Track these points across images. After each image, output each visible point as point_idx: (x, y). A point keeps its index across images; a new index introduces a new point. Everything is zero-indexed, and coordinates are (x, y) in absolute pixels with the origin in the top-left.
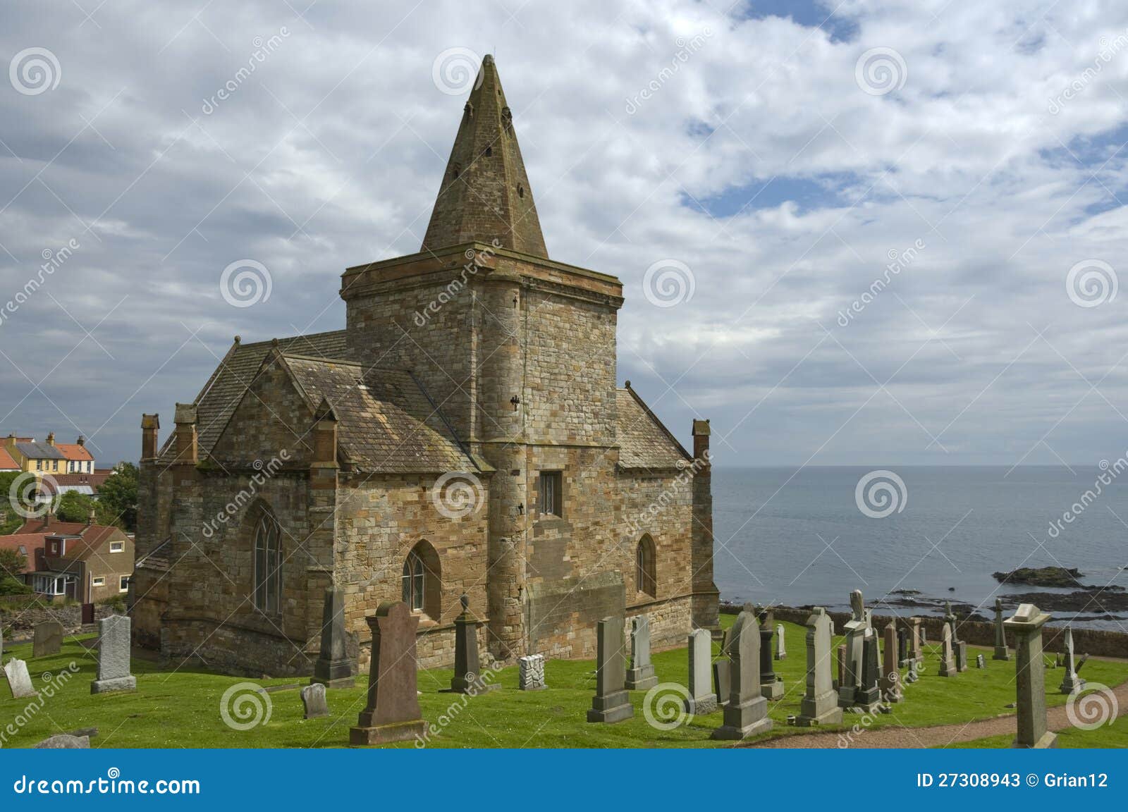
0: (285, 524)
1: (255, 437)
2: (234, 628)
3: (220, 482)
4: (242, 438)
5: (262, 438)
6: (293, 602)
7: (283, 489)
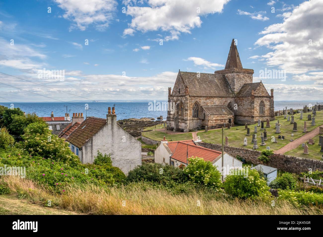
0: (265, 103)
1: (259, 93)
2: (258, 117)
3: (257, 98)
4: (257, 93)
5: (260, 93)
6: (266, 112)
7: (265, 99)
